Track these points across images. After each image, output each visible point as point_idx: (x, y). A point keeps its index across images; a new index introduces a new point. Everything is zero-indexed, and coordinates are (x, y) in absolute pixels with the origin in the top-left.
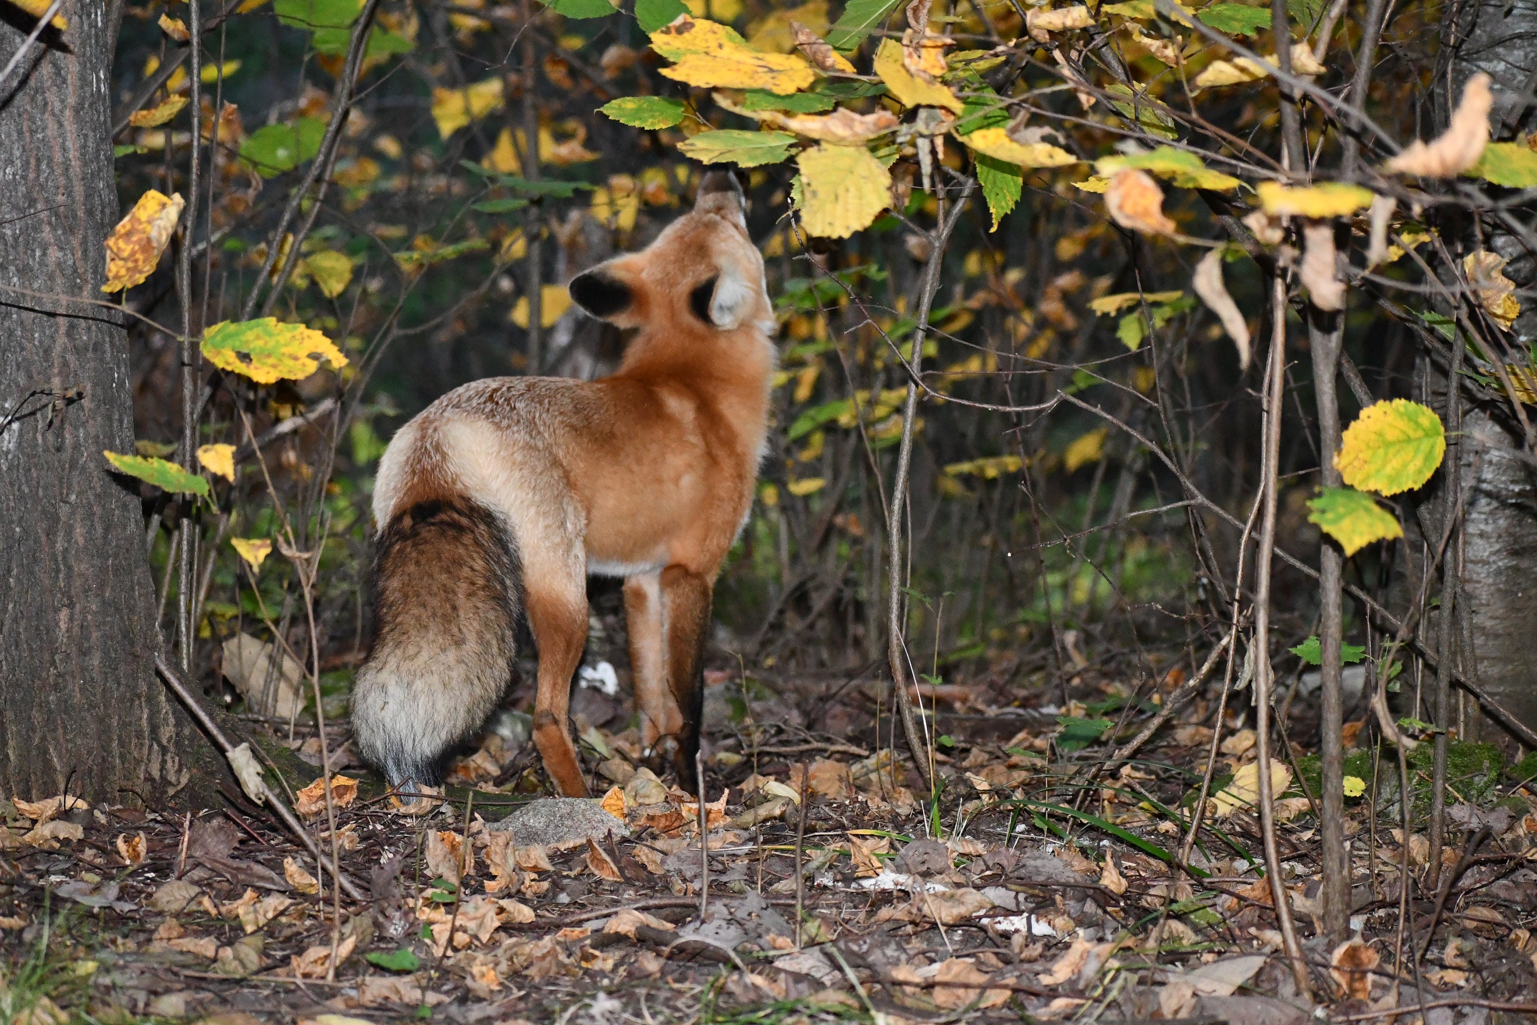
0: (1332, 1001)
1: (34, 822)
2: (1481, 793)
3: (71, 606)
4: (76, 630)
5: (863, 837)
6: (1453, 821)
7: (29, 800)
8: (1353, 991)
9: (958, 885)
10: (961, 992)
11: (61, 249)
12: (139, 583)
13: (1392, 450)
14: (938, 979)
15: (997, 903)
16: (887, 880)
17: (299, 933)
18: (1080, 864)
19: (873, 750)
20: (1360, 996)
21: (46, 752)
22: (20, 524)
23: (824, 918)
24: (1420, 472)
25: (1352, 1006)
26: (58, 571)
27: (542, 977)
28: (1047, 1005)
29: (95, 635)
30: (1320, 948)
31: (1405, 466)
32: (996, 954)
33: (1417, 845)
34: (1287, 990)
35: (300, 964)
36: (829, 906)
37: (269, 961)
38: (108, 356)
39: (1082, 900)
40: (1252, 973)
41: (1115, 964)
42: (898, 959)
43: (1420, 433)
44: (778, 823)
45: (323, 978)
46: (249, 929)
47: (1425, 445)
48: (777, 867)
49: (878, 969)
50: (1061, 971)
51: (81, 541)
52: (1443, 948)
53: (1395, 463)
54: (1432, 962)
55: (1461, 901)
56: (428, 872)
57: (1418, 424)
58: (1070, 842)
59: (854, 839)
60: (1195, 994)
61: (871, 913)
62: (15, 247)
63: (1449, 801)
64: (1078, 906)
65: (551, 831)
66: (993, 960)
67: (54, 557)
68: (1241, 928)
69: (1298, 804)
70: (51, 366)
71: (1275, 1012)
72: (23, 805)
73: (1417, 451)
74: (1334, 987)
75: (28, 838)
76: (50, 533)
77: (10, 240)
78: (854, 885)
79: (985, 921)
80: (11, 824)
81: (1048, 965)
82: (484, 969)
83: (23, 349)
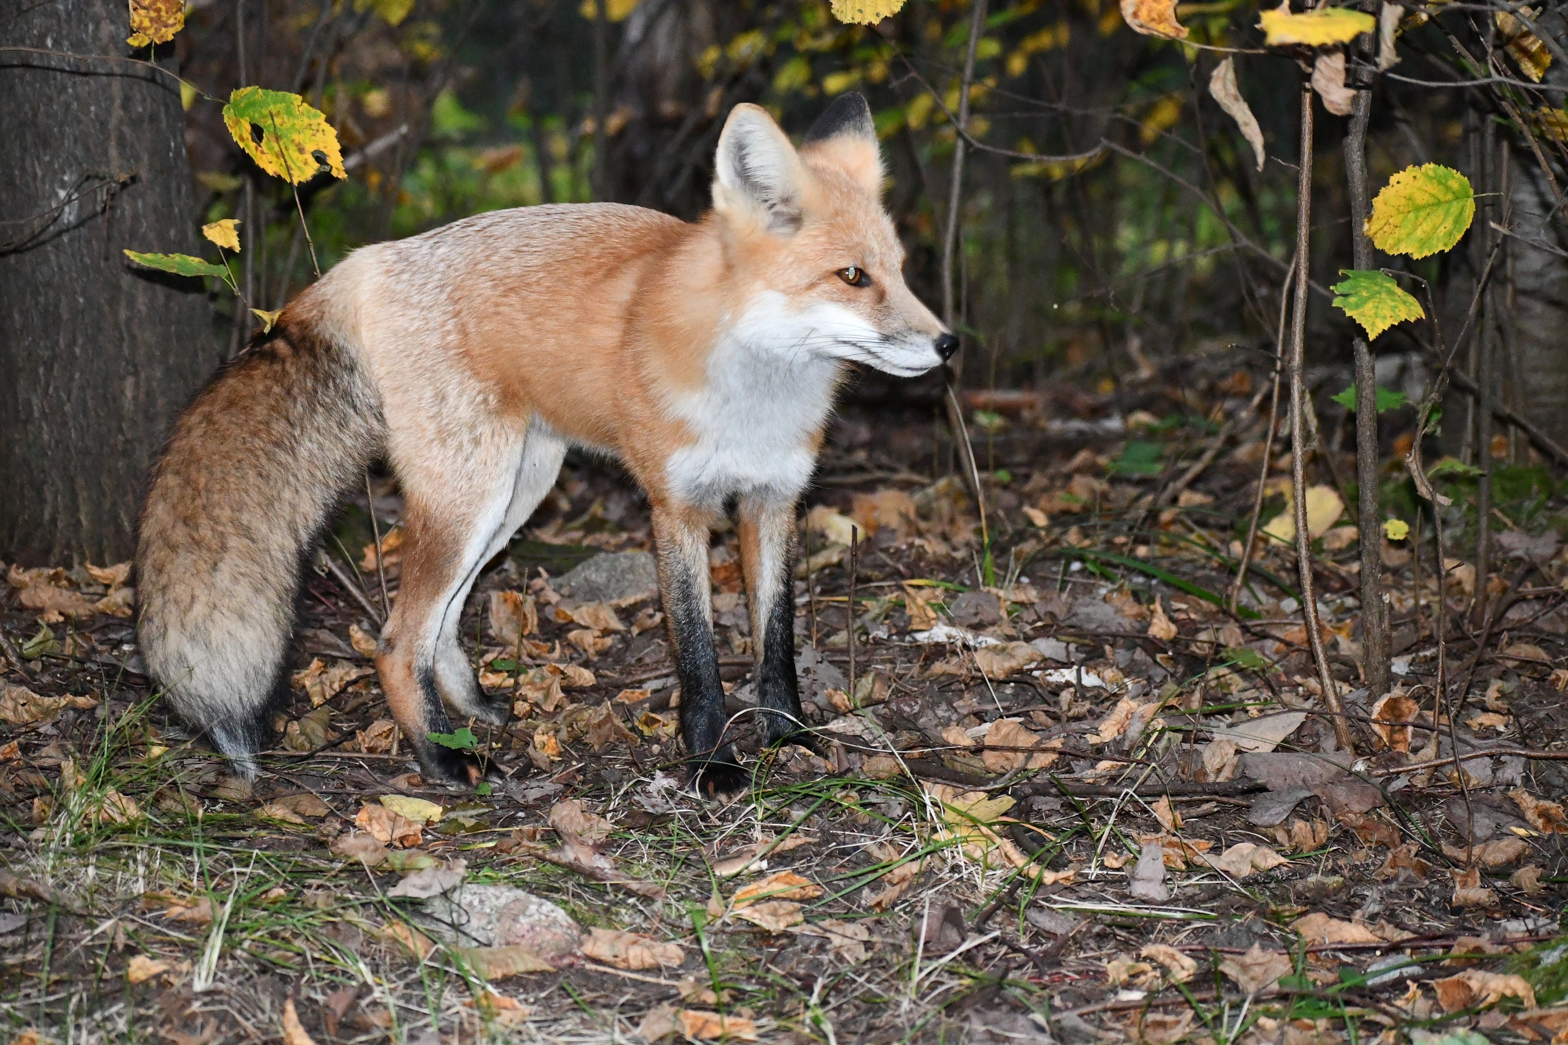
0: (1373, 754)
1: (107, 586)
2: (1531, 516)
3: (136, 374)
4: (142, 397)
5: (919, 587)
6: (1501, 547)
7: (102, 565)
8: (1393, 742)
9: (1010, 638)
10: (1010, 755)
11: (113, 22)
12: (203, 349)
13: (1422, 214)
14: (988, 741)
15: (1047, 655)
16: (940, 633)
17: (365, 704)
18: (1131, 608)
19: (934, 477)
20: (1401, 748)
21: (117, 516)
22: (83, 294)
23: (879, 675)
24: (1450, 234)
25: (1392, 759)
26: (122, 339)
27: (601, 745)
28: (1093, 766)
29: (161, 402)
30: (1361, 702)
31: (1435, 229)
32: (1046, 712)
33: (1464, 573)
34: (1329, 743)
35: (364, 739)
36: (883, 662)
37: (337, 735)
38: (164, 125)
39: (1132, 648)
40: (1293, 728)
41: (1159, 723)
42: (950, 719)
43: (1450, 196)
44: (837, 571)
45: (388, 751)
46: (316, 700)
47: (1455, 208)
48: (834, 619)
49: (929, 733)
50: (1108, 731)
51: (143, 308)
52: (1485, 690)
53: (1426, 226)
54: (1472, 705)
55: (1505, 636)
56: (492, 632)
57: (1448, 188)
58: (1122, 586)
59: (910, 590)
60: (1238, 752)
61: (925, 667)
62: (68, 22)
63: (1499, 527)
64: (1128, 655)
65: (612, 585)
66: (1043, 718)
67: (117, 326)
68: (1287, 674)
69: (1349, 533)
70: (108, 139)
71: (1317, 769)
72: (96, 571)
73: (1447, 213)
74: (1374, 739)
75: (100, 605)
76: (113, 302)
77: (64, 16)
78: (908, 638)
79: (1036, 673)
80: (85, 590)
81: (1096, 724)
82: (545, 738)
83: (79, 122)
